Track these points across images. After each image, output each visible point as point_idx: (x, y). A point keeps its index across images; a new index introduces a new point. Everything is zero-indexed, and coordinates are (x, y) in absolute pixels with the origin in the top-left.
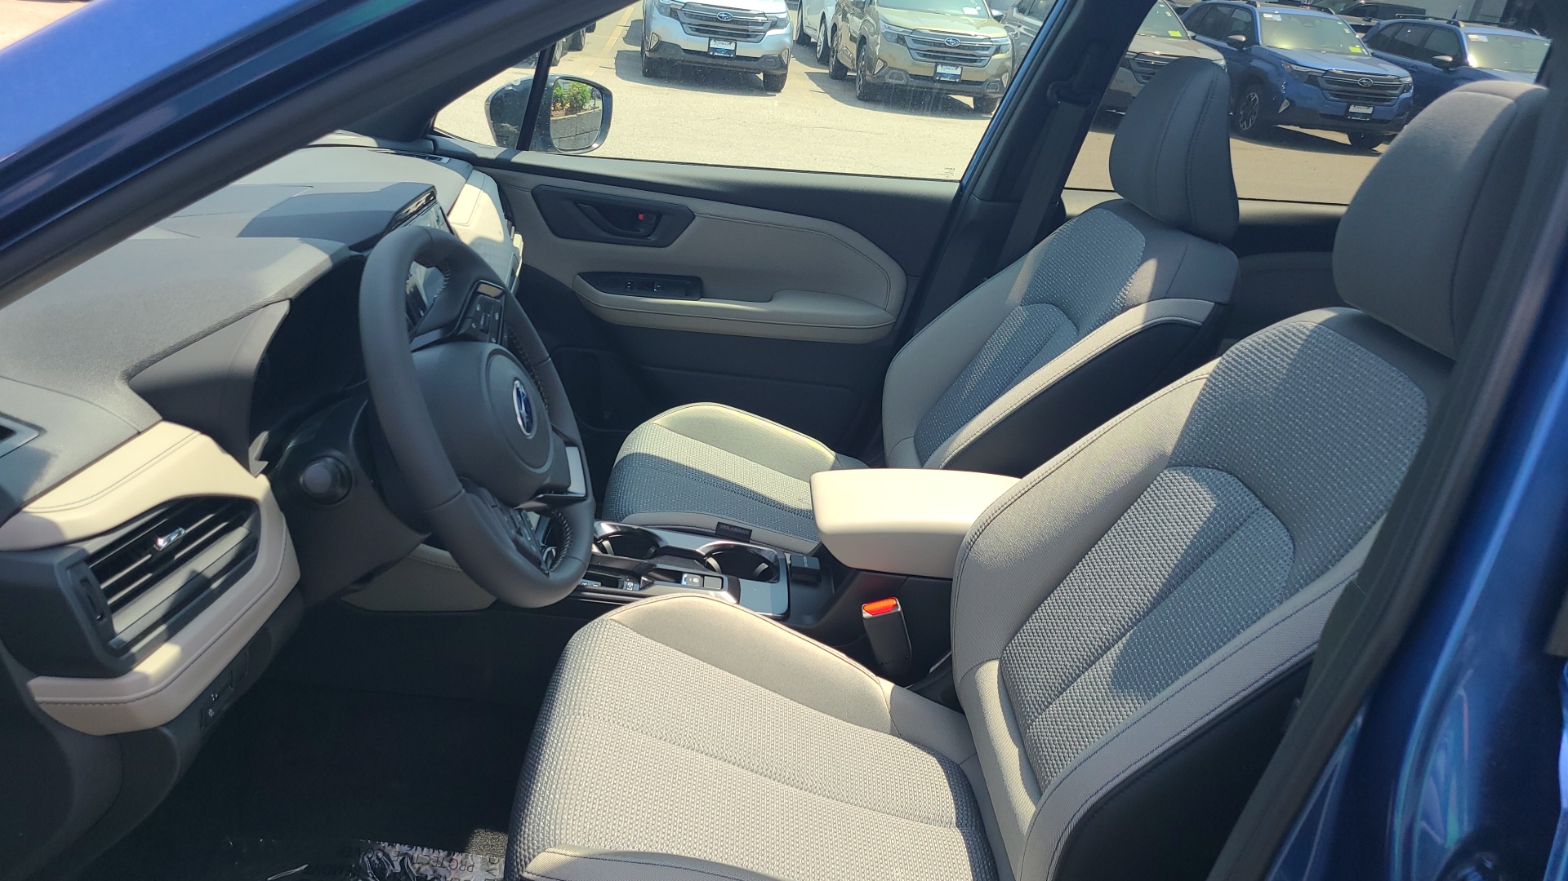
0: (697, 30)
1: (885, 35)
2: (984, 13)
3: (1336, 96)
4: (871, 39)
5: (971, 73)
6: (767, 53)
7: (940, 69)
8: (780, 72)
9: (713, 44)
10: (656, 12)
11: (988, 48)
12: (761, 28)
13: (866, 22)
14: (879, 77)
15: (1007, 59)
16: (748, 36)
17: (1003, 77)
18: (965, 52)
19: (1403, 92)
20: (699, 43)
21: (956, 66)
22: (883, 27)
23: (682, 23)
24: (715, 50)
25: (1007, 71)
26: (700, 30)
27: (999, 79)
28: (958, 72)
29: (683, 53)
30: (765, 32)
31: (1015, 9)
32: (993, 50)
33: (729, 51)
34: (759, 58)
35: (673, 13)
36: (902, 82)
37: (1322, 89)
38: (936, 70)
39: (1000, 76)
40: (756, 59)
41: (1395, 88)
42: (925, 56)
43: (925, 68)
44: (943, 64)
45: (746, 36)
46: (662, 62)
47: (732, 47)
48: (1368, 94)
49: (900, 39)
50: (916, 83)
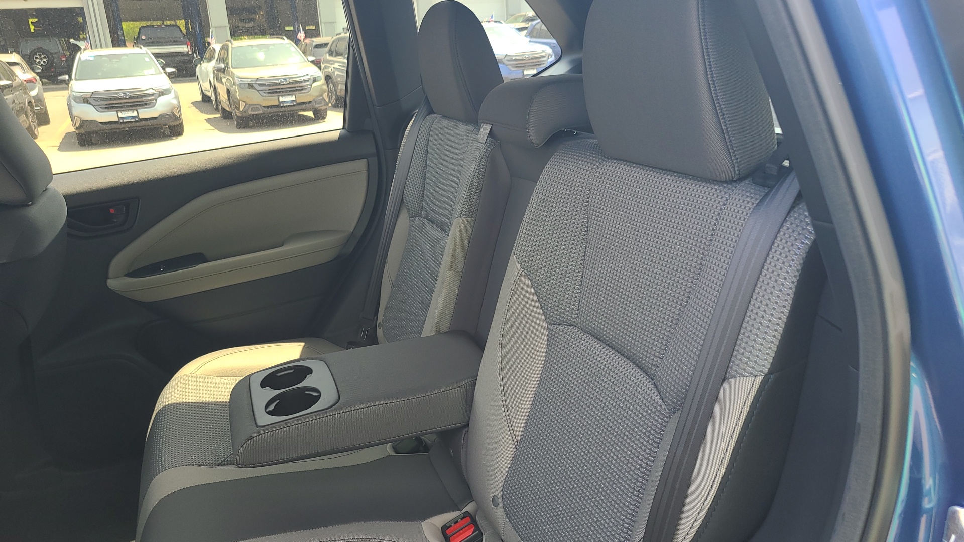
0: (106, 108)
1: (240, 86)
2: (303, 60)
3: (515, 67)
4: (232, 89)
5: (302, 97)
6: (163, 113)
7: (281, 99)
8: (177, 123)
9: (121, 115)
10: (73, 103)
11: (308, 81)
12: (152, 98)
13: (228, 80)
14: (245, 112)
15: (323, 84)
16: (146, 104)
17: (324, 96)
18: (295, 87)
19: (548, 58)
20: (111, 116)
21: (292, 95)
22: (237, 81)
23: (93, 106)
24: (123, 118)
25: (325, 92)
26: (108, 108)
27: (321, 98)
28: (293, 98)
29: (100, 125)
30: (156, 100)
31: (327, 55)
32: (312, 81)
33: (134, 117)
34: (157, 117)
35: (86, 101)
36: (260, 112)
37: (507, 65)
38: (279, 101)
39: (321, 95)
40: (155, 118)
41: (544, 57)
42: (269, 93)
43: (272, 101)
44: (282, 96)
45: (143, 105)
46: (89, 134)
47: (135, 114)
48: (532, 63)
49: (250, 86)
50: (269, 110)
